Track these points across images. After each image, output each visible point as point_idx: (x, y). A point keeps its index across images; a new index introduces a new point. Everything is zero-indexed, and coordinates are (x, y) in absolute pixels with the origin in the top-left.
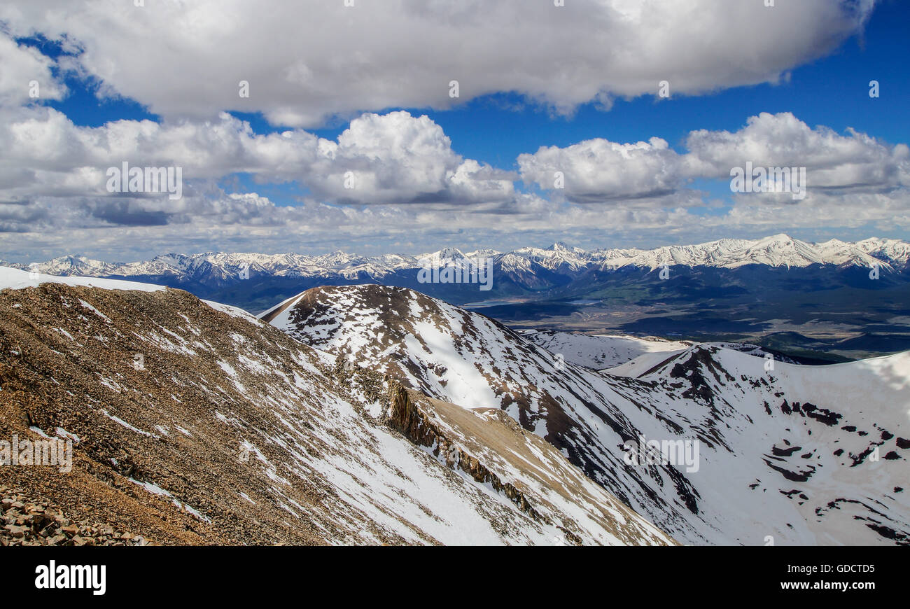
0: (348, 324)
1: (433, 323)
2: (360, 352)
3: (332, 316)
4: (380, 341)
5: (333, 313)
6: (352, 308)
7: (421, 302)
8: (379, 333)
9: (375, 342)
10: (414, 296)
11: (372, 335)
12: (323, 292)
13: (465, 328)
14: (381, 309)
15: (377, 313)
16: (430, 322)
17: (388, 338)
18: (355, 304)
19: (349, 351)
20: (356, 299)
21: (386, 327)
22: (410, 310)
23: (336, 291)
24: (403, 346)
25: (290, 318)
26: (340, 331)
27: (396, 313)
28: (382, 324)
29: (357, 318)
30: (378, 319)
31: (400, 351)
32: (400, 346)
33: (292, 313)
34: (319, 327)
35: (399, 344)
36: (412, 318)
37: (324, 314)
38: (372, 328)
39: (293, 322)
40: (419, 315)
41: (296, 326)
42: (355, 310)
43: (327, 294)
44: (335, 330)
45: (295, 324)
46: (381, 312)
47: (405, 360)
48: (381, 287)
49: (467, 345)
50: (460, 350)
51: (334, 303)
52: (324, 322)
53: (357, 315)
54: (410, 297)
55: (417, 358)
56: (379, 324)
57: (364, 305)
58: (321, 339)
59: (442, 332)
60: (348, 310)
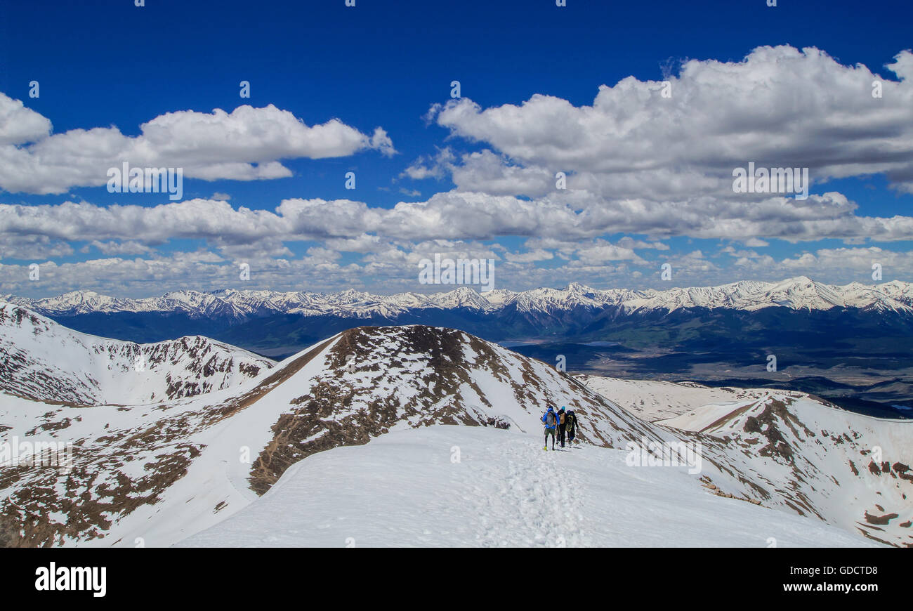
0: (394, 372)
1: (490, 370)
2: (409, 403)
3: (375, 361)
4: (432, 392)
5: (376, 358)
6: (397, 352)
7: (476, 346)
8: (431, 382)
9: (426, 392)
10: (467, 339)
11: (422, 384)
12: (364, 333)
13: (526, 377)
14: (431, 354)
15: (426, 359)
16: (486, 369)
17: (441, 388)
18: (401, 347)
19: (397, 403)
20: (401, 342)
21: (438, 374)
22: (464, 355)
23: (379, 332)
24: (458, 397)
25: (326, 364)
26: (385, 379)
27: (447, 358)
28: (433, 372)
29: (404, 364)
30: (429, 366)
31: (455, 403)
32: (454, 397)
33: (329, 357)
34: (361, 375)
35: (454, 395)
36: (466, 365)
37: (366, 359)
38: (422, 376)
39: (331, 368)
40: (474, 362)
41: (335, 372)
42: (402, 355)
43: (368, 335)
44: (380, 378)
45: (333, 371)
46: (431, 357)
47: (462, 414)
48: (429, 329)
49: (530, 396)
50: (523, 402)
51: (377, 346)
52: (366, 369)
53: (404, 360)
54: (463, 340)
55: (475, 411)
56: (430, 371)
57: (411, 348)
58: (363, 389)
59: (501, 380)
60: (393, 355)
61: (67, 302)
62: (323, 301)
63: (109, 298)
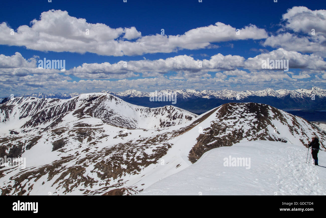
0: (242, 120)
1: (279, 120)
2: (248, 132)
3: (235, 116)
4: (256, 128)
5: (235, 114)
6: (243, 112)
7: (274, 111)
8: (256, 124)
9: (254, 128)
10: (270, 108)
11: (253, 125)
12: (230, 105)
13: (294, 123)
14: (256, 113)
15: (254, 115)
16: (278, 120)
17: (260, 126)
18: (244, 111)
19: (243, 132)
20: (245, 109)
21: (259, 121)
22: (269, 114)
23: (236, 105)
24: (267, 130)
25: (217, 116)
26: (239, 122)
27: (262, 115)
28: (257, 120)
29: (245, 117)
30: (255, 118)
31: (265, 132)
32: (265, 130)
33: (217, 114)
34: (229, 121)
35: (265, 129)
36: (270, 118)
37: (231, 115)
38: (253, 122)
39: (218, 118)
40: (273, 117)
41: (219, 120)
42: (245, 114)
43: (232, 106)
44: (236, 122)
45: (219, 119)
46: (256, 115)
47: (268, 136)
48: (255, 104)
49: (295, 130)
50: (292, 133)
51: (235, 110)
52: (231, 118)
53: (246, 116)
54: (269, 108)
55: (273, 136)
56: (255, 120)
57: (248, 111)
58: (230, 126)
59: (284, 124)
60: (241, 114)
61: (126, 93)
62: (215, 93)
63: (140, 92)
